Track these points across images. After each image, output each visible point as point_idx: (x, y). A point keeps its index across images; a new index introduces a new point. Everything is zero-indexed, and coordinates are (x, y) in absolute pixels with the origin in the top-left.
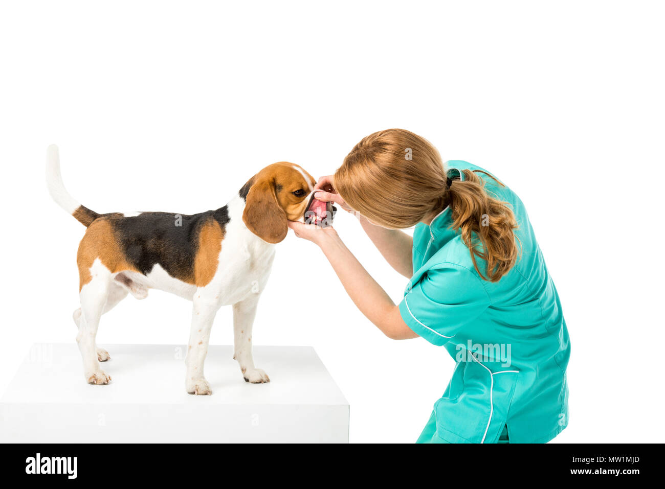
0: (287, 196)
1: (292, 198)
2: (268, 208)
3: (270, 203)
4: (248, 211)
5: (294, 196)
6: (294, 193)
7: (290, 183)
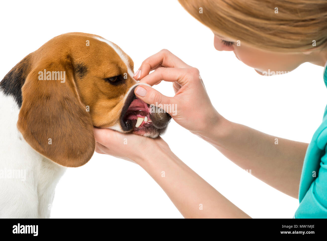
0: (95, 85)
1: (105, 87)
2: (63, 107)
3: (66, 99)
4: (27, 113)
5: (108, 84)
6: (107, 80)
7: (99, 63)
